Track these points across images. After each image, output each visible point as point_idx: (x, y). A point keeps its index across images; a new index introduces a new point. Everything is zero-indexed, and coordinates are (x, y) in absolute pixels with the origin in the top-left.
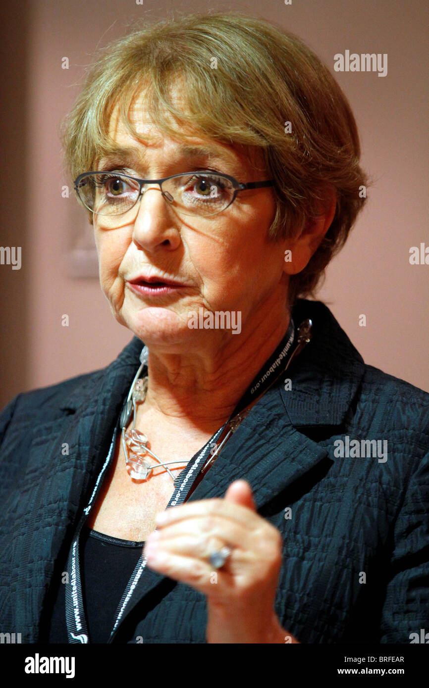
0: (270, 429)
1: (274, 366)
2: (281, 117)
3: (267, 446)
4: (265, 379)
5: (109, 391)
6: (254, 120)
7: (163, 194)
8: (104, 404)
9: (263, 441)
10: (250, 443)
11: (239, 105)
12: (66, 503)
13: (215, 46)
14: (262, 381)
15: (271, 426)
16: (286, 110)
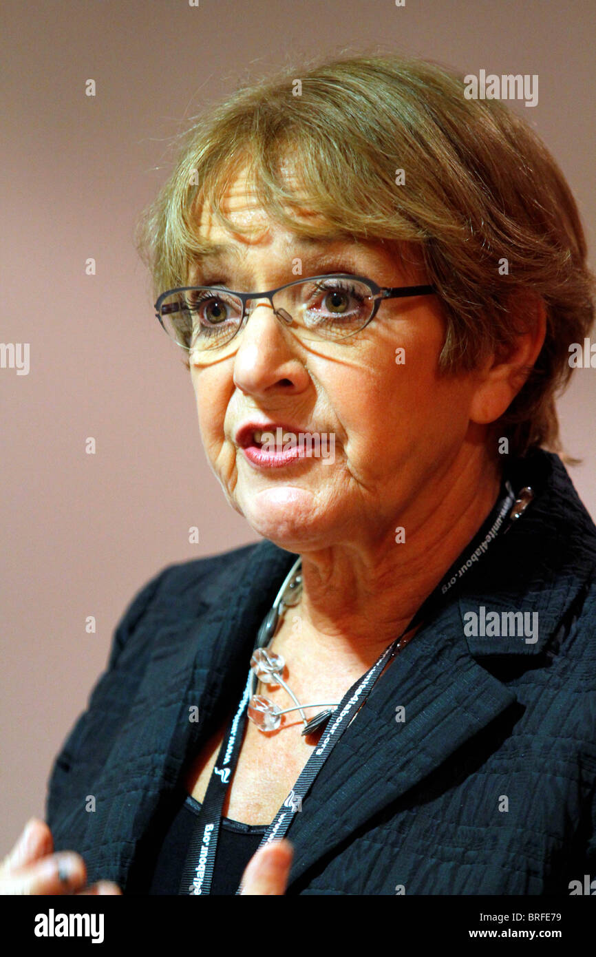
0: (439, 663)
1: (478, 553)
2: (444, 195)
3: (432, 688)
4: (464, 572)
5: (249, 584)
6: (405, 201)
7: (276, 313)
8: (238, 605)
9: (427, 681)
10: (407, 685)
11: (380, 181)
12: (163, 757)
13: (344, 97)
14: (459, 574)
15: (441, 658)
16: (453, 185)
